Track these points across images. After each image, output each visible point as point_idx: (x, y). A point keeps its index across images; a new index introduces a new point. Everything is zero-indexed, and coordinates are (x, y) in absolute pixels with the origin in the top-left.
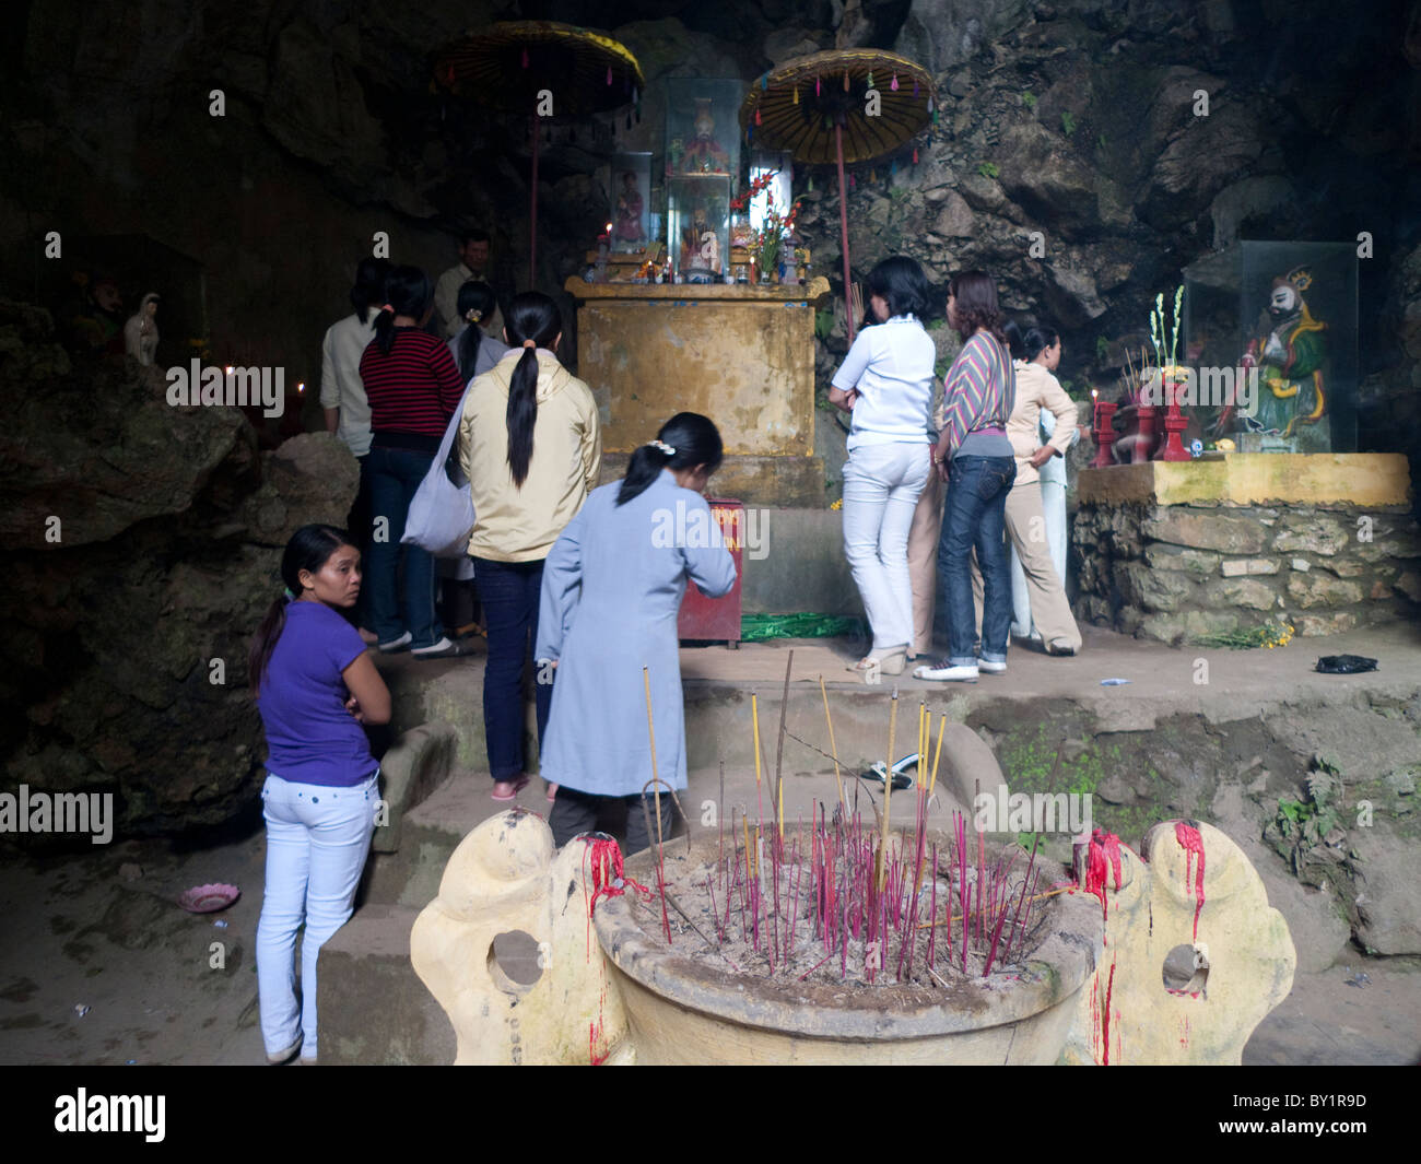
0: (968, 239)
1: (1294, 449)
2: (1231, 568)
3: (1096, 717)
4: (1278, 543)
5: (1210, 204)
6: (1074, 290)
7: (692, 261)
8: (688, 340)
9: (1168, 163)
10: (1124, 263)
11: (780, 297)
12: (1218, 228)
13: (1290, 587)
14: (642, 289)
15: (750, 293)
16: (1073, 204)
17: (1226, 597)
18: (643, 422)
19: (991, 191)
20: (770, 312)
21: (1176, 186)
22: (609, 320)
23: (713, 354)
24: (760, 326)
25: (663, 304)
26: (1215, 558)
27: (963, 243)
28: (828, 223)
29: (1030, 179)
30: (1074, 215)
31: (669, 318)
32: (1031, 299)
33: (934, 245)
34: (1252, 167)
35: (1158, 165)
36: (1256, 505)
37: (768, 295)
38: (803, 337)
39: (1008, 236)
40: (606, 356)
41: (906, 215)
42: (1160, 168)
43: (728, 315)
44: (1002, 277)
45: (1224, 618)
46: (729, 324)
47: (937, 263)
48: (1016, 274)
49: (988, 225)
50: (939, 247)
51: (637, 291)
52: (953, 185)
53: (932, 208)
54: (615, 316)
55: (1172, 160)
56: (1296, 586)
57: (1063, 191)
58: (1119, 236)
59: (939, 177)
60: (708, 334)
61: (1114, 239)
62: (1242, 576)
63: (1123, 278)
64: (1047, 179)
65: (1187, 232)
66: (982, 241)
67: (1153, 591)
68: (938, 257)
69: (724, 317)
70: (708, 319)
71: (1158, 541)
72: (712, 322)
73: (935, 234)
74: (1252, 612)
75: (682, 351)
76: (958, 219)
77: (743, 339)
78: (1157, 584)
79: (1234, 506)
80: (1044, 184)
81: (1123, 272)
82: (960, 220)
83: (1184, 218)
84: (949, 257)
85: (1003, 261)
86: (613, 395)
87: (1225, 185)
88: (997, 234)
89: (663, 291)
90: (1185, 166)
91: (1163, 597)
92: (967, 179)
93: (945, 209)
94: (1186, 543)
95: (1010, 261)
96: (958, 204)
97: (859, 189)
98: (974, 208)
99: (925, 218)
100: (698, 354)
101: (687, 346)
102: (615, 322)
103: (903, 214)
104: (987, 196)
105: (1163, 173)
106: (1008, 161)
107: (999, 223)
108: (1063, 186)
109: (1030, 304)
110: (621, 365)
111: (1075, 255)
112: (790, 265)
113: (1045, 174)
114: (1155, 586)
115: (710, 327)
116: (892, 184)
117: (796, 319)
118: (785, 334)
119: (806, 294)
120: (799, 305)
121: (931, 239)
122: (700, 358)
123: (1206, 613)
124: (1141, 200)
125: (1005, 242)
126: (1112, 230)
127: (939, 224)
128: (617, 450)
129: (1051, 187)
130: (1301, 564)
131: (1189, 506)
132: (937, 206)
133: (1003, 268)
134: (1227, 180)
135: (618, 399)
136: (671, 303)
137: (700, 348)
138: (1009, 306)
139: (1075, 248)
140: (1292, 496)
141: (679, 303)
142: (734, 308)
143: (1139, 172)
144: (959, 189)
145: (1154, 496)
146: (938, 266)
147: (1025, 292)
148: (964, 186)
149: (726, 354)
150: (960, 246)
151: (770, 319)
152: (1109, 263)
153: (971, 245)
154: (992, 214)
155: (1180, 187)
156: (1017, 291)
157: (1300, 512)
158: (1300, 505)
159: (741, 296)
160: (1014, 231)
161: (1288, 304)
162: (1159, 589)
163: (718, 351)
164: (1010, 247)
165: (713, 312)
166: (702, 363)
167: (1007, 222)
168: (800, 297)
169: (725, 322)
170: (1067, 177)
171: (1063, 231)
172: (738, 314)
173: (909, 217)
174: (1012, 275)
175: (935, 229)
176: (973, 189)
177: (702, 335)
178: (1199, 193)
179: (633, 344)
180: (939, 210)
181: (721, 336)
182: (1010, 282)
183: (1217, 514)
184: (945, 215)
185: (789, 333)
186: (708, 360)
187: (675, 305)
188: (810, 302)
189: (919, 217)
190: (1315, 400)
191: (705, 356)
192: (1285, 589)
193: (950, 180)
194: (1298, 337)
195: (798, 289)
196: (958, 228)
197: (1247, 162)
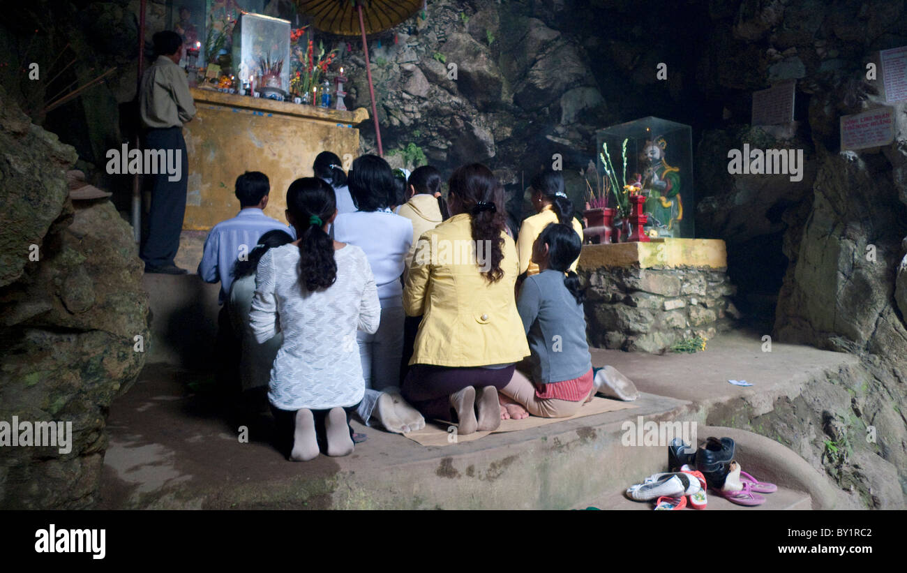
0: (425, 99)
1: (672, 236)
2: (669, 305)
3: (752, 407)
4: (684, 290)
5: (560, 97)
6: (484, 139)
7: (269, 81)
8: (266, 142)
9: (537, 72)
10: (509, 127)
11: (335, 118)
12: (564, 113)
13: (691, 315)
14: (229, 98)
15: (314, 112)
16: (490, 87)
17: (667, 323)
18: (229, 205)
19: (442, 71)
20: (328, 129)
21: (543, 85)
22: (200, 119)
23: (286, 155)
24: (322, 138)
25: (244, 111)
26: (661, 300)
27: (422, 101)
28: (327, 75)
29: (469, 67)
30: (489, 94)
31: (251, 123)
32: (450, 143)
33: (407, 99)
34: (581, 81)
35: (531, 72)
36: (676, 268)
37: (326, 116)
38: (351, 150)
39: (447, 101)
40: (197, 149)
41: (391, 77)
42: (533, 74)
43: (298, 127)
44: (437, 126)
45: (670, 335)
46: (299, 134)
47: (408, 112)
48: (446, 126)
49: (436, 92)
50: (409, 100)
51: (225, 98)
52: (417, 63)
53: (405, 75)
54: (205, 116)
55: (539, 70)
56: (693, 314)
57: (488, 77)
58: (506, 110)
59: (408, 56)
60: (283, 140)
61: (504, 111)
62: (673, 310)
63: (509, 135)
64: (479, 68)
65: (544, 113)
66: (432, 101)
67: (636, 321)
68: (408, 108)
69: (294, 128)
70: (283, 128)
71: (641, 291)
72: (286, 131)
73: (407, 92)
74: (678, 330)
75: (261, 151)
76: (419, 85)
77: (309, 146)
78: (640, 316)
79: (669, 268)
80: (478, 71)
81: (508, 132)
82: (421, 86)
83: (540, 105)
84: (415, 109)
85: (440, 116)
86: (204, 182)
87: (567, 90)
88: (441, 98)
89: (246, 102)
90: (547, 75)
91: (643, 324)
92: (426, 60)
93: (411, 77)
94: (652, 292)
95: (445, 117)
96: (419, 75)
97: (349, 55)
98: (429, 81)
99: (400, 81)
100: (274, 155)
101: (266, 147)
102: (205, 121)
103: (389, 76)
104: (439, 74)
105: (534, 77)
106: (451, 54)
107: (442, 92)
108: (489, 75)
109: (448, 146)
110: (211, 157)
111: (482, 118)
112: (340, 96)
113: (478, 65)
114: (639, 318)
115: (284, 134)
116: (373, 55)
117: (347, 135)
118: (339, 146)
119: (353, 119)
120: (346, 126)
121: (405, 95)
122: (276, 158)
123: (661, 333)
124: (520, 90)
125: (445, 104)
126: (504, 106)
127: (409, 87)
128: (207, 228)
129: (482, 74)
130: (694, 301)
131: (652, 269)
132: (408, 74)
133: (439, 120)
134: (568, 87)
135: (208, 185)
136: (251, 112)
137: (276, 151)
138: (434, 145)
139: (482, 114)
140: (689, 264)
141: (257, 113)
142: (302, 122)
143: (517, 74)
144: (420, 66)
145: (638, 263)
146: (408, 114)
147: (447, 138)
148: (424, 64)
149: (297, 157)
150: (420, 103)
151: (329, 134)
152: (500, 125)
153: (426, 103)
154: (439, 85)
155: (544, 87)
156: (442, 136)
157: (692, 272)
158: (692, 268)
159: (307, 114)
160: (449, 98)
161: (657, 156)
162: (641, 320)
163: (290, 153)
164: (448, 108)
165: (286, 123)
166: (278, 162)
167: (447, 92)
168: (349, 120)
169: (296, 132)
170: (491, 69)
171: (478, 102)
172: (305, 127)
173: (392, 79)
174: (443, 126)
175: (406, 89)
176: (431, 67)
177: (277, 140)
178: (553, 91)
179: (221, 141)
180: (409, 77)
181: (292, 142)
182: (440, 131)
183: (663, 274)
184: (412, 81)
185: (342, 145)
186: (283, 160)
187: (254, 113)
188: (356, 126)
189: (397, 79)
190: (678, 210)
191: (280, 156)
192: (688, 315)
193: (415, 59)
194: (666, 175)
195: (348, 114)
196: (420, 91)
197: (579, 78)
